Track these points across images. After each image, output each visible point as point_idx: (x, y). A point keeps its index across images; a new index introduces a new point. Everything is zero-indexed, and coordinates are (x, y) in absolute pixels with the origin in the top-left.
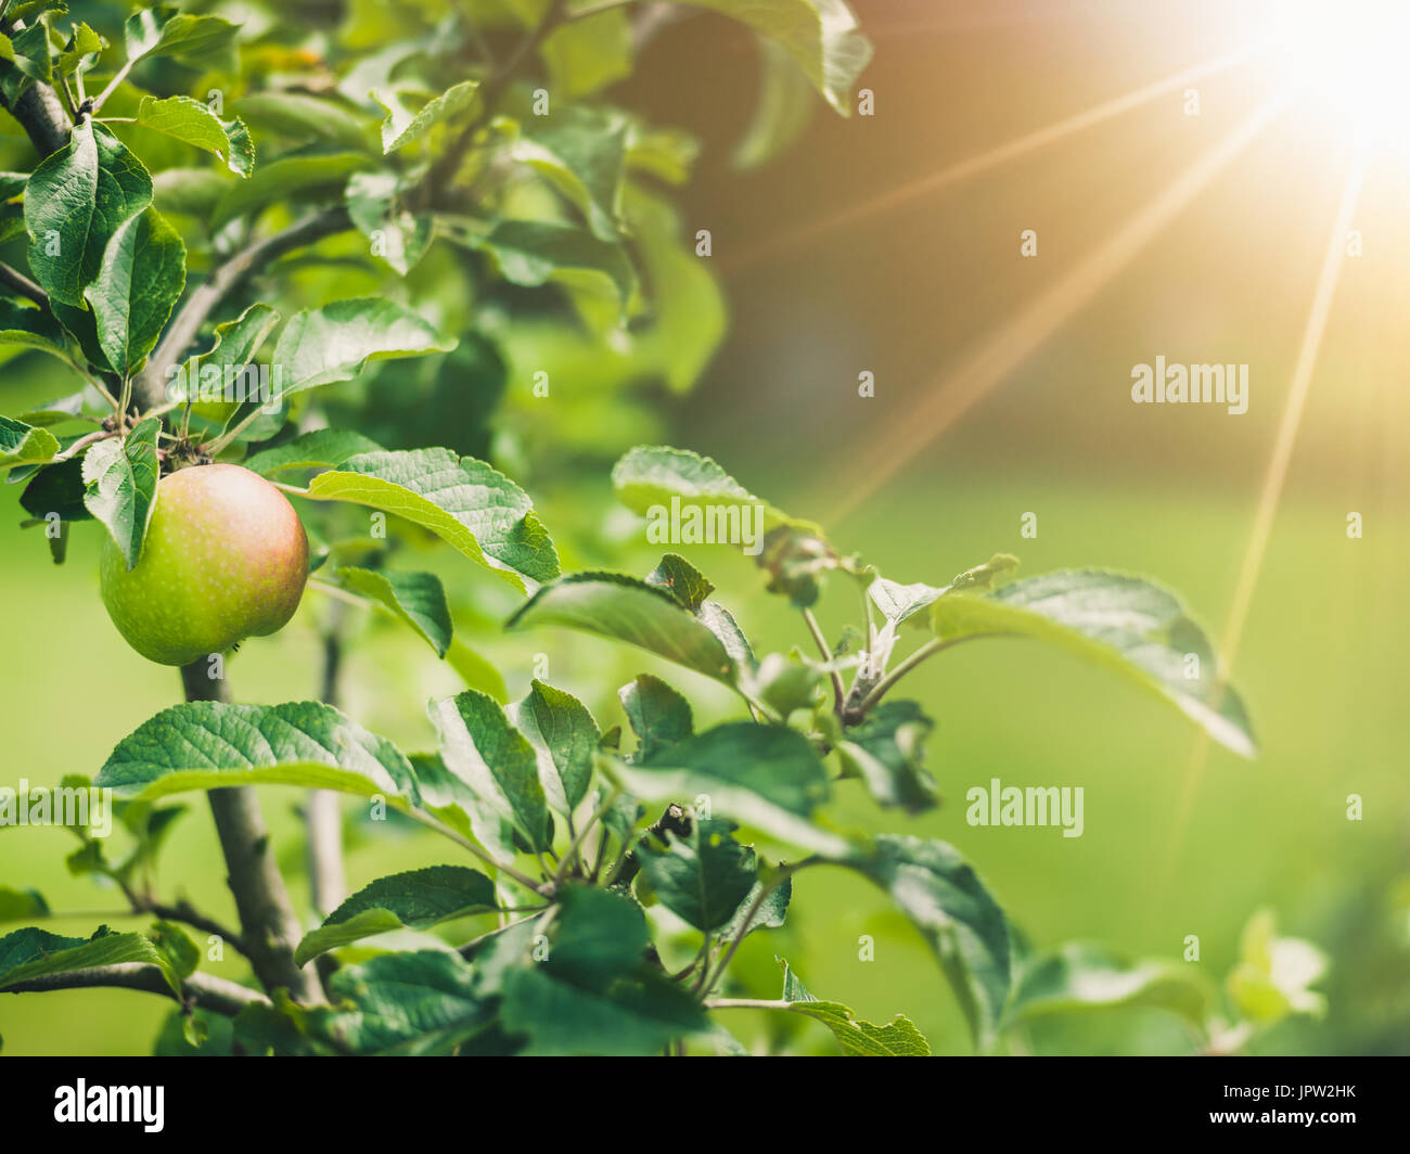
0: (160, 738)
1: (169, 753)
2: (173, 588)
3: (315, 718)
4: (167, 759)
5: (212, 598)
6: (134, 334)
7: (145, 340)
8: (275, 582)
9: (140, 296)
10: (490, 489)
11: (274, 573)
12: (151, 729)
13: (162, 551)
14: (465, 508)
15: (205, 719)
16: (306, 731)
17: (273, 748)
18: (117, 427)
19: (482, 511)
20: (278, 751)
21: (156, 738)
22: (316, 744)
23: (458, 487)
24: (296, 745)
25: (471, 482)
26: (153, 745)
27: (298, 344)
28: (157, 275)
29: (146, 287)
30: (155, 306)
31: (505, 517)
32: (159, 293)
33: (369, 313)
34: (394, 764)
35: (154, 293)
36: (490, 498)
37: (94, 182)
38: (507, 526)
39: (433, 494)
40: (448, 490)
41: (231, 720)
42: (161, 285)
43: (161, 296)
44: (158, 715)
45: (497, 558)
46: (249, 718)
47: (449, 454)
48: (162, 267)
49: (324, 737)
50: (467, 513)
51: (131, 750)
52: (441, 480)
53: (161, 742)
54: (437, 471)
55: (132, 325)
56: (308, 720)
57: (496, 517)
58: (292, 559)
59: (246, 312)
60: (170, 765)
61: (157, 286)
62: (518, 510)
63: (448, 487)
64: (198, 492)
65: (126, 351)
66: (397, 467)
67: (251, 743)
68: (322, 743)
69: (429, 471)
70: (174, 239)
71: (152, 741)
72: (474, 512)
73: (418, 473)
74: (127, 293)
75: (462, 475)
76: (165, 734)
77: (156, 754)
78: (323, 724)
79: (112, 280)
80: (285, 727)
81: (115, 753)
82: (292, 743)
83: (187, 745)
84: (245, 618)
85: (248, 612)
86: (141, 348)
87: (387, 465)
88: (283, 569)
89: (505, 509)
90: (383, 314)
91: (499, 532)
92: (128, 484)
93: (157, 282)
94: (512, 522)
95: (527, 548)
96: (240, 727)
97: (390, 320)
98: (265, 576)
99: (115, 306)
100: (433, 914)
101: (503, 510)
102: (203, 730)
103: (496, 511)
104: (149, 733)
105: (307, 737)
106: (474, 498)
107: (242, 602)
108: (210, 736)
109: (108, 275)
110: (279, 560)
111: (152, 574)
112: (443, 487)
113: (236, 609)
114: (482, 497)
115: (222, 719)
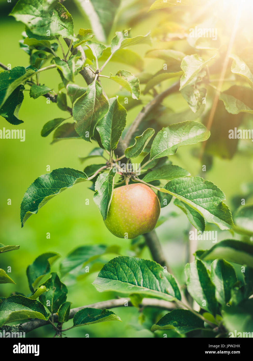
0: (115, 265)
1: (116, 271)
2: (117, 225)
3: (155, 267)
4: (116, 273)
5: (127, 228)
6: (113, 139)
7: (115, 141)
8: (146, 223)
9: (114, 127)
10: (213, 191)
11: (145, 220)
12: (113, 262)
13: (113, 214)
14: (205, 197)
15: (126, 262)
16: (152, 271)
17: (143, 275)
18: (110, 164)
19: (210, 198)
20: (144, 276)
21: (114, 265)
22: (154, 276)
23: (203, 190)
24: (149, 276)
25: (208, 188)
26: (113, 267)
27: (160, 141)
28: (119, 121)
29: (116, 125)
30: (118, 131)
31: (217, 201)
32: (119, 127)
33: (184, 127)
34: (174, 286)
35: (118, 127)
36: (213, 193)
37: (94, 103)
38: (216, 204)
39: (196, 192)
40: (200, 191)
41: (133, 263)
42: (120, 124)
43: (120, 128)
44: (114, 258)
45: (213, 214)
46: (138, 263)
47: (201, 179)
48: (121, 118)
49: (156, 274)
50: (205, 199)
51: (108, 267)
52: (198, 188)
53: (115, 267)
54: (197, 184)
55: (112, 137)
56: (152, 267)
57: (214, 200)
58: (152, 215)
59: (144, 133)
60: (116, 275)
61: (119, 124)
62: (221, 198)
63: (200, 190)
64: (123, 197)
65: (110, 144)
66: (186, 183)
67: (137, 272)
68: (156, 276)
69: (195, 185)
70: (124, 110)
71: (113, 266)
72: (208, 198)
73: (192, 185)
74: (111, 126)
75: (205, 186)
76: (116, 264)
77: (113, 270)
78: (156, 270)
79: (106, 123)
80: (147, 269)
81: (104, 267)
82: (148, 274)
83: (121, 269)
84: (138, 232)
85: (138, 231)
86: (114, 144)
87: (183, 182)
88: (148, 219)
89: (217, 197)
90: (188, 126)
91: (214, 206)
92: (107, 190)
93: (119, 123)
94: (218, 202)
95: (222, 211)
96: (135, 266)
97: (190, 128)
98: (143, 222)
99: (107, 131)
100: (188, 325)
101: (216, 198)
102: (126, 265)
103: (214, 198)
104: (112, 263)
105: (152, 273)
106: (208, 193)
107: (136, 229)
108: (127, 267)
109: (105, 121)
110: (147, 216)
111: (111, 220)
112: (199, 190)
113: (135, 231)
114: (210, 193)
115: (131, 262)
